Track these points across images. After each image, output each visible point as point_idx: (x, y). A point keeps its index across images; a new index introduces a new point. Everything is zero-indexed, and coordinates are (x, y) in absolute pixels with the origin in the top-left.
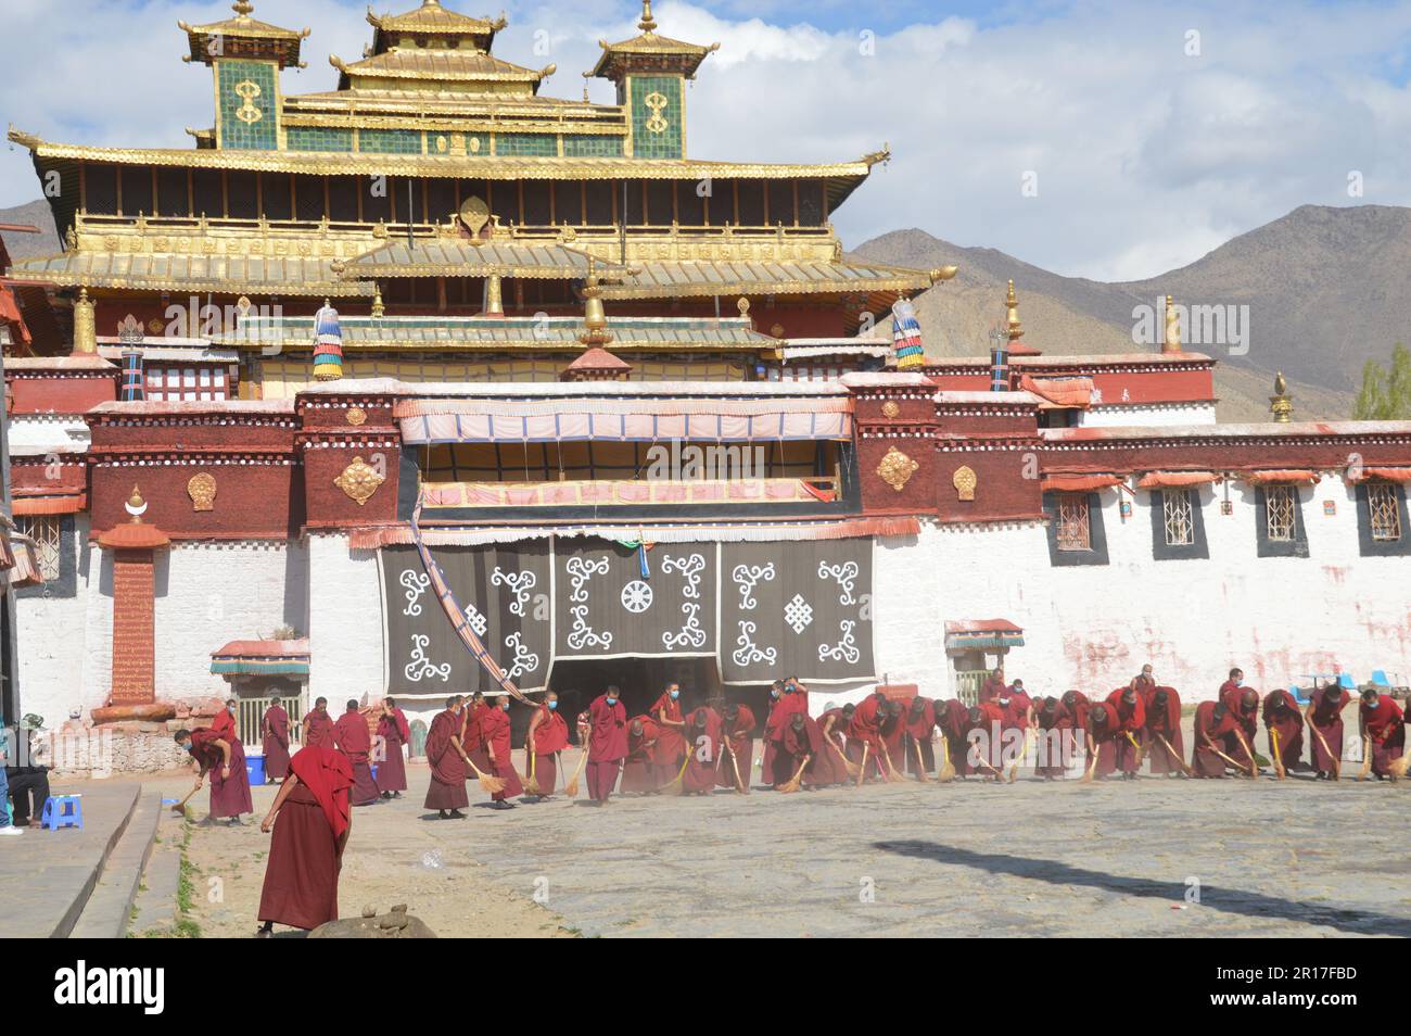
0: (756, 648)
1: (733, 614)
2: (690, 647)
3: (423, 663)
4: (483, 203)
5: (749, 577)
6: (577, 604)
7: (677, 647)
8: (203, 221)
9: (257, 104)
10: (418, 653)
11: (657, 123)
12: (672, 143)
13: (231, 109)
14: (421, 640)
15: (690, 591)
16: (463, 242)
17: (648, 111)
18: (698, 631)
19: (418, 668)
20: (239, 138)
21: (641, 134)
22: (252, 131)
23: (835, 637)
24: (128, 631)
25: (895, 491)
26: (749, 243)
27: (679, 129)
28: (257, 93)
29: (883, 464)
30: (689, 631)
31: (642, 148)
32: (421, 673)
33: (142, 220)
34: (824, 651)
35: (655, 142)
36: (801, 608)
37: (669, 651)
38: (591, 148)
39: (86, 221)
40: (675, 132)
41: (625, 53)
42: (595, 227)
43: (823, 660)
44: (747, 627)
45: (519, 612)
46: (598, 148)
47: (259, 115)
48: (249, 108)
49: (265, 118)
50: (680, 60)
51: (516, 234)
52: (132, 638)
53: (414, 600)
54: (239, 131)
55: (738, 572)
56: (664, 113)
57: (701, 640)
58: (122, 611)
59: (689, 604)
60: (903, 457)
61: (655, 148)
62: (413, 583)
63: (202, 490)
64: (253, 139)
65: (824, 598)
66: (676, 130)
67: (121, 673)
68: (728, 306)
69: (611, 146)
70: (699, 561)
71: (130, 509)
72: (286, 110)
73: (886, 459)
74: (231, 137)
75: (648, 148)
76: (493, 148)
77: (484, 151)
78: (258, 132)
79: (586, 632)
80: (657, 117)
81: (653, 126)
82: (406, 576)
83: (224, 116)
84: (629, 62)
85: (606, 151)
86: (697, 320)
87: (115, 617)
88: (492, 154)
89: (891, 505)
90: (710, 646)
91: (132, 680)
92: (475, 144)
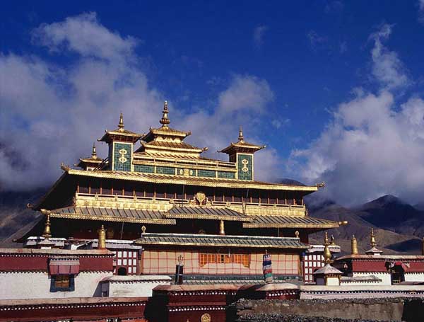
4: (204, 194)
8: (116, 196)
9: (126, 157)
12: (249, 175)
13: (117, 158)
16: (197, 206)
17: (242, 165)
21: (240, 172)
26: (281, 210)
28: (126, 153)
33: (97, 195)
35: (244, 175)
38: (226, 175)
39: (79, 195)
40: (250, 172)
42: (237, 203)
48: (123, 158)
49: (128, 161)
50: (253, 150)
51: (213, 204)
54: (119, 165)
69: (232, 175)
72: (135, 159)
74: (117, 167)
76: (197, 174)
77: (194, 175)
78: (125, 166)
85: (230, 177)
92: (191, 172)
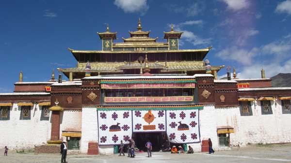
12: (176, 48)
13: (105, 45)
16: (139, 64)
20: (106, 49)
24: (54, 126)
25: (206, 99)
31: (171, 49)
42: (162, 61)
47: (109, 46)
52: (55, 128)
56: (175, 43)
58: (53, 122)
60: (207, 91)
61: (173, 48)
63: (70, 100)
64: (108, 49)
66: (177, 46)
67: (52, 134)
68: (184, 73)
69: (166, 48)
71: (56, 103)
72: (113, 45)
73: (204, 92)
80: (173, 44)
83: (104, 47)
84: (169, 35)
88: (146, 50)
89: (205, 102)
91: (55, 136)
92: (143, 49)
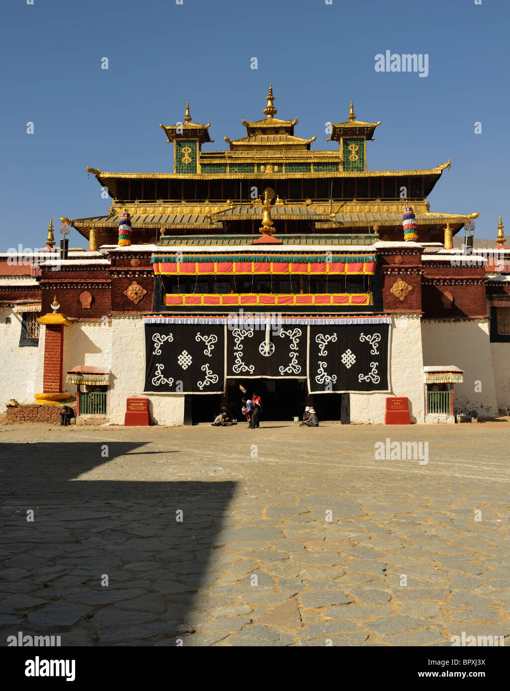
0: (327, 375)
1: (315, 359)
2: (293, 374)
3: (160, 377)
4: (273, 191)
5: (324, 341)
6: (237, 351)
7: (286, 374)
8: (160, 201)
9: (190, 156)
10: (158, 373)
11: (354, 157)
12: (360, 165)
13: (180, 158)
14: (160, 367)
15: (294, 346)
17: (350, 152)
18: (297, 366)
19: (158, 379)
20: (182, 170)
21: (347, 162)
22: (188, 167)
23: (366, 371)
24: (51, 361)
25: (400, 301)
26: (388, 205)
27: (363, 159)
28: (190, 151)
29: (393, 287)
30: (292, 366)
31: (347, 168)
32: (159, 382)
33: (137, 201)
34: (361, 377)
35: (353, 165)
36: (350, 356)
37: (283, 376)
38: (325, 168)
39: (116, 202)
40: (362, 161)
41: (340, 128)
42: (320, 199)
43: (360, 382)
44: (323, 364)
45: (209, 354)
46: (328, 168)
47: (190, 160)
49: (193, 161)
50: (364, 130)
51: (286, 203)
52: (52, 364)
53: (158, 347)
54: (182, 167)
55: (318, 337)
56: (357, 153)
57: (298, 370)
58: (48, 351)
59: (293, 353)
60: (404, 284)
61: (352, 168)
62: (158, 339)
63: (86, 299)
64: (188, 170)
65: (362, 351)
66: (362, 159)
67: (47, 379)
69: (334, 167)
70: (299, 332)
71: (53, 307)
72: (201, 157)
73: (395, 285)
74: (180, 170)
75: (350, 168)
76: (284, 169)
77: (280, 171)
78: (190, 166)
79: (242, 365)
81: (352, 158)
82: (155, 336)
83: (177, 161)
84: (342, 132)
85: (331, 169)
86: (355, 235)
87: (45, 354)
88: (284, 172)
89: (398, 308)
90: (303, 373)
91: (51, 382)
92: (276, 168)
